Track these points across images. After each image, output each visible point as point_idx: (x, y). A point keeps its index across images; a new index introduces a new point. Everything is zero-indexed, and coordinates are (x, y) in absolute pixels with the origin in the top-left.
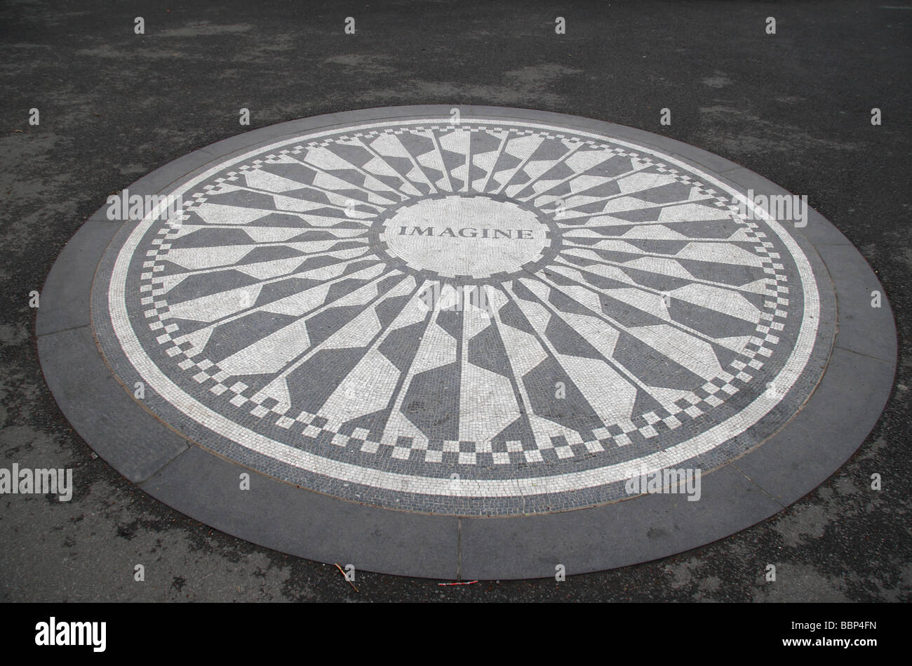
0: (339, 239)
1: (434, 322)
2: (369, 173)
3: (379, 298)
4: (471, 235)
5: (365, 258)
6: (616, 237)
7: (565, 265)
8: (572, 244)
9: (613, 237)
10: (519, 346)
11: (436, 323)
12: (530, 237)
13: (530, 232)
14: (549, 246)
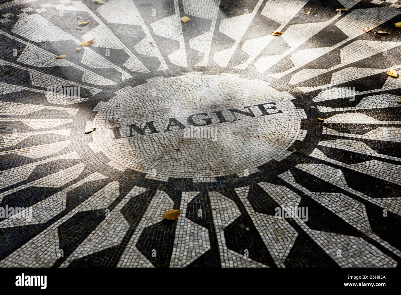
0: (36, 161)
1: (225, 248)
2: (32, 67)
3: (134, 231)
4: (205, 122)
5: (86, 180)
6: (376, 91)
7: (340, 137)
8: (330, 109)
9: (373, 91)
10: (352, 256)
11: (228, 248)
12: (276, 111)
13: (273, 105)
14: (305, 117)
